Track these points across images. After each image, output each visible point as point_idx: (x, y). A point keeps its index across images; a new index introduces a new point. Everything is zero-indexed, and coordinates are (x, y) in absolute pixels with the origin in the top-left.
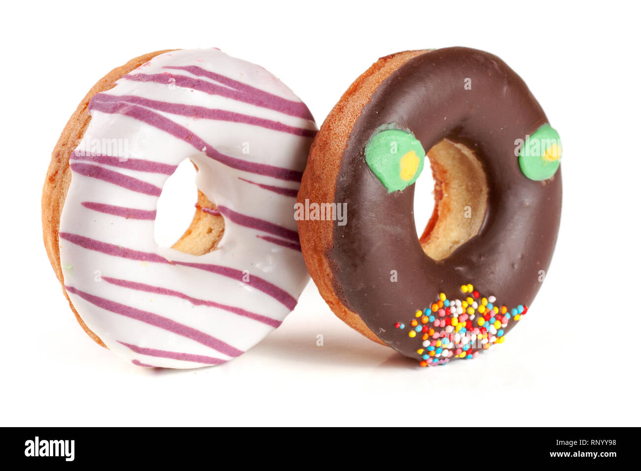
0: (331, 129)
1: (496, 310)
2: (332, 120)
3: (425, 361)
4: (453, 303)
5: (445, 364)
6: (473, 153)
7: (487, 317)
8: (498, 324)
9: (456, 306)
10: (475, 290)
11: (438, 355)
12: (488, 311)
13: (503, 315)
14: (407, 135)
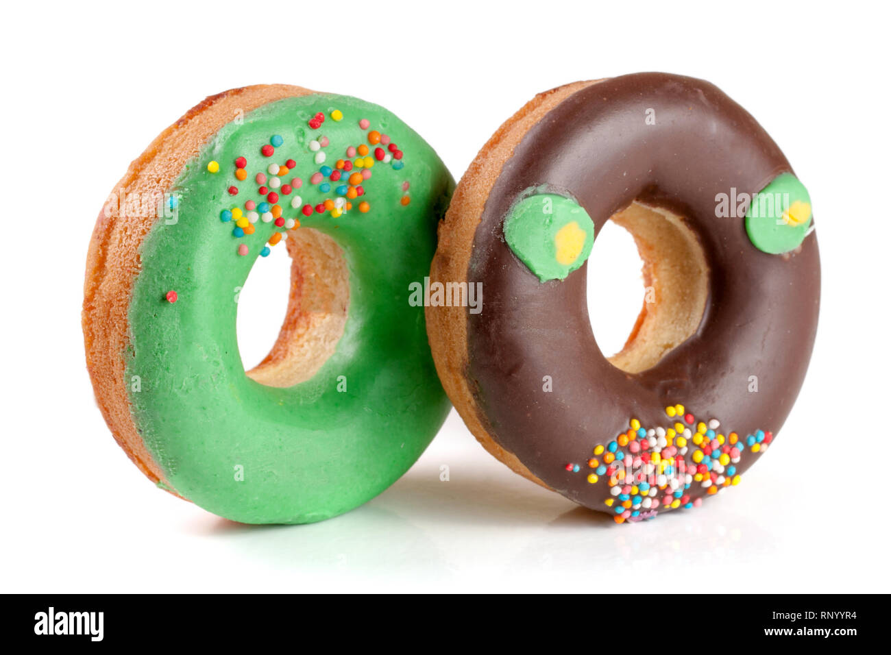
0: (463, 198)
1: (721, 440)
2: (465, 185)
3: (620, 515)
4: (652, 432)
5: (652, 518)
6: (681, 220)
7: (707, 450)
8: (726, 459)
9: (656, 437)
10: (687, 413)
11: (637, 506)
12: (708, 440)
13: (732, 446)
14: (565, 201)
